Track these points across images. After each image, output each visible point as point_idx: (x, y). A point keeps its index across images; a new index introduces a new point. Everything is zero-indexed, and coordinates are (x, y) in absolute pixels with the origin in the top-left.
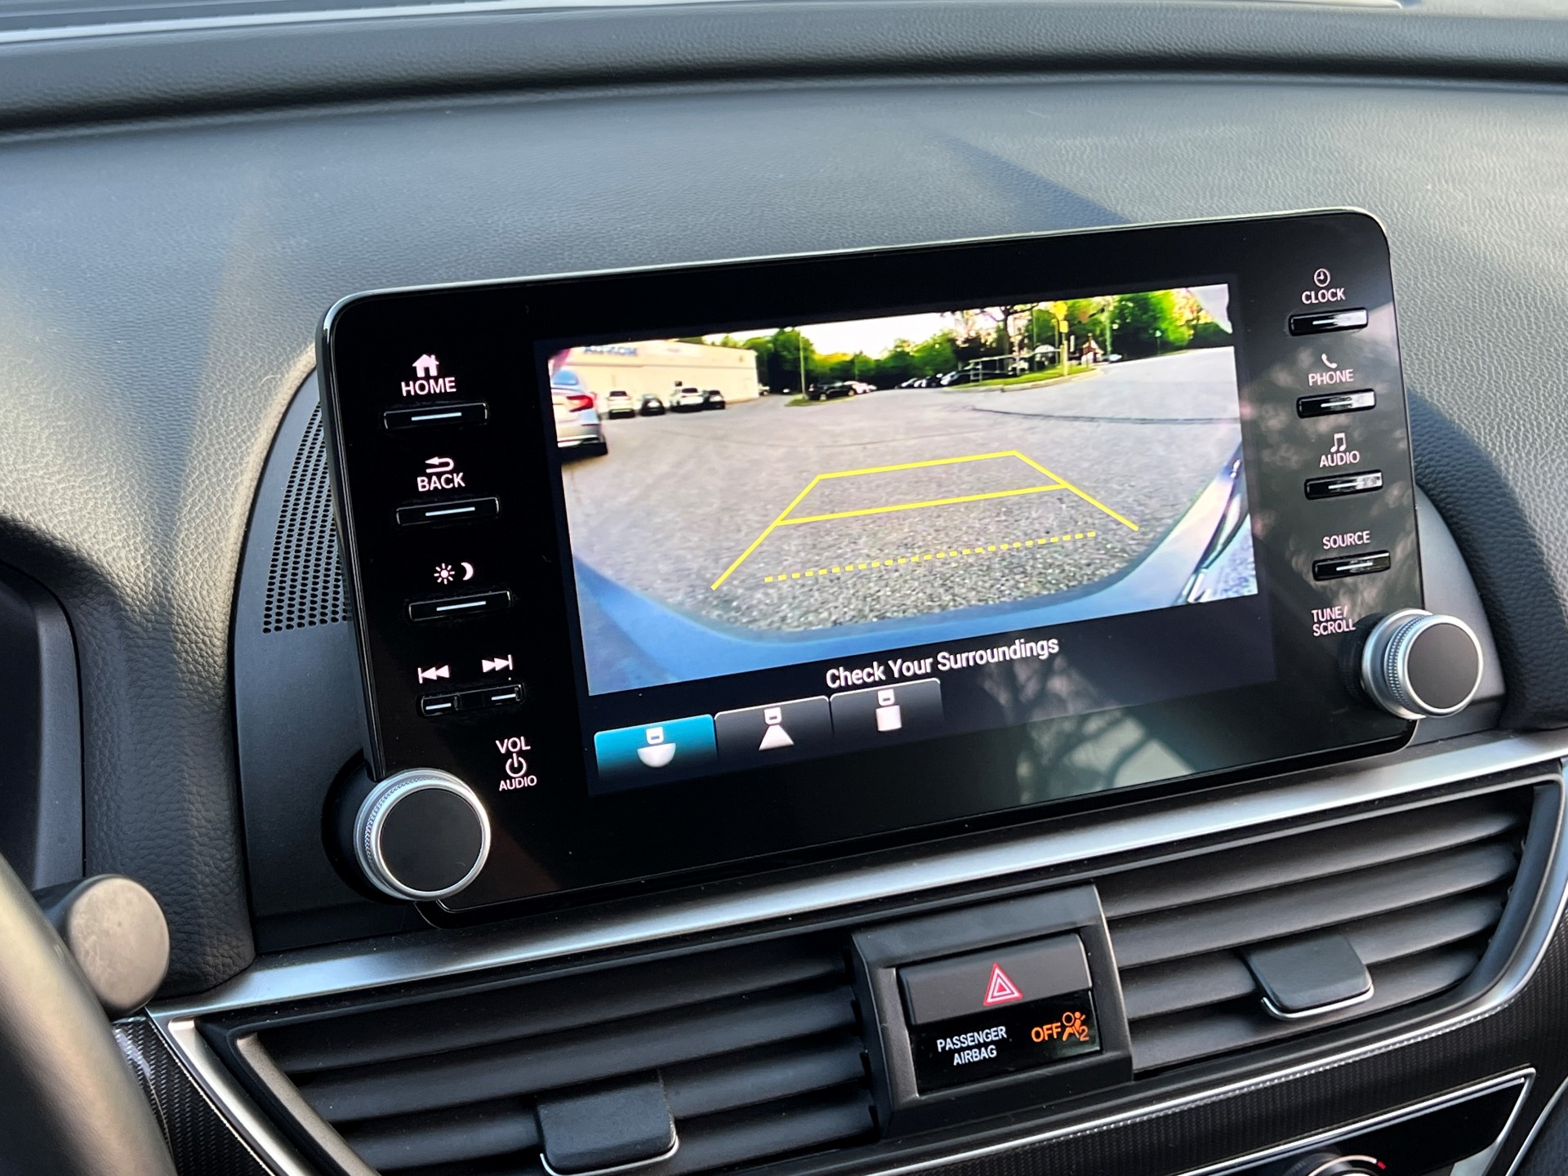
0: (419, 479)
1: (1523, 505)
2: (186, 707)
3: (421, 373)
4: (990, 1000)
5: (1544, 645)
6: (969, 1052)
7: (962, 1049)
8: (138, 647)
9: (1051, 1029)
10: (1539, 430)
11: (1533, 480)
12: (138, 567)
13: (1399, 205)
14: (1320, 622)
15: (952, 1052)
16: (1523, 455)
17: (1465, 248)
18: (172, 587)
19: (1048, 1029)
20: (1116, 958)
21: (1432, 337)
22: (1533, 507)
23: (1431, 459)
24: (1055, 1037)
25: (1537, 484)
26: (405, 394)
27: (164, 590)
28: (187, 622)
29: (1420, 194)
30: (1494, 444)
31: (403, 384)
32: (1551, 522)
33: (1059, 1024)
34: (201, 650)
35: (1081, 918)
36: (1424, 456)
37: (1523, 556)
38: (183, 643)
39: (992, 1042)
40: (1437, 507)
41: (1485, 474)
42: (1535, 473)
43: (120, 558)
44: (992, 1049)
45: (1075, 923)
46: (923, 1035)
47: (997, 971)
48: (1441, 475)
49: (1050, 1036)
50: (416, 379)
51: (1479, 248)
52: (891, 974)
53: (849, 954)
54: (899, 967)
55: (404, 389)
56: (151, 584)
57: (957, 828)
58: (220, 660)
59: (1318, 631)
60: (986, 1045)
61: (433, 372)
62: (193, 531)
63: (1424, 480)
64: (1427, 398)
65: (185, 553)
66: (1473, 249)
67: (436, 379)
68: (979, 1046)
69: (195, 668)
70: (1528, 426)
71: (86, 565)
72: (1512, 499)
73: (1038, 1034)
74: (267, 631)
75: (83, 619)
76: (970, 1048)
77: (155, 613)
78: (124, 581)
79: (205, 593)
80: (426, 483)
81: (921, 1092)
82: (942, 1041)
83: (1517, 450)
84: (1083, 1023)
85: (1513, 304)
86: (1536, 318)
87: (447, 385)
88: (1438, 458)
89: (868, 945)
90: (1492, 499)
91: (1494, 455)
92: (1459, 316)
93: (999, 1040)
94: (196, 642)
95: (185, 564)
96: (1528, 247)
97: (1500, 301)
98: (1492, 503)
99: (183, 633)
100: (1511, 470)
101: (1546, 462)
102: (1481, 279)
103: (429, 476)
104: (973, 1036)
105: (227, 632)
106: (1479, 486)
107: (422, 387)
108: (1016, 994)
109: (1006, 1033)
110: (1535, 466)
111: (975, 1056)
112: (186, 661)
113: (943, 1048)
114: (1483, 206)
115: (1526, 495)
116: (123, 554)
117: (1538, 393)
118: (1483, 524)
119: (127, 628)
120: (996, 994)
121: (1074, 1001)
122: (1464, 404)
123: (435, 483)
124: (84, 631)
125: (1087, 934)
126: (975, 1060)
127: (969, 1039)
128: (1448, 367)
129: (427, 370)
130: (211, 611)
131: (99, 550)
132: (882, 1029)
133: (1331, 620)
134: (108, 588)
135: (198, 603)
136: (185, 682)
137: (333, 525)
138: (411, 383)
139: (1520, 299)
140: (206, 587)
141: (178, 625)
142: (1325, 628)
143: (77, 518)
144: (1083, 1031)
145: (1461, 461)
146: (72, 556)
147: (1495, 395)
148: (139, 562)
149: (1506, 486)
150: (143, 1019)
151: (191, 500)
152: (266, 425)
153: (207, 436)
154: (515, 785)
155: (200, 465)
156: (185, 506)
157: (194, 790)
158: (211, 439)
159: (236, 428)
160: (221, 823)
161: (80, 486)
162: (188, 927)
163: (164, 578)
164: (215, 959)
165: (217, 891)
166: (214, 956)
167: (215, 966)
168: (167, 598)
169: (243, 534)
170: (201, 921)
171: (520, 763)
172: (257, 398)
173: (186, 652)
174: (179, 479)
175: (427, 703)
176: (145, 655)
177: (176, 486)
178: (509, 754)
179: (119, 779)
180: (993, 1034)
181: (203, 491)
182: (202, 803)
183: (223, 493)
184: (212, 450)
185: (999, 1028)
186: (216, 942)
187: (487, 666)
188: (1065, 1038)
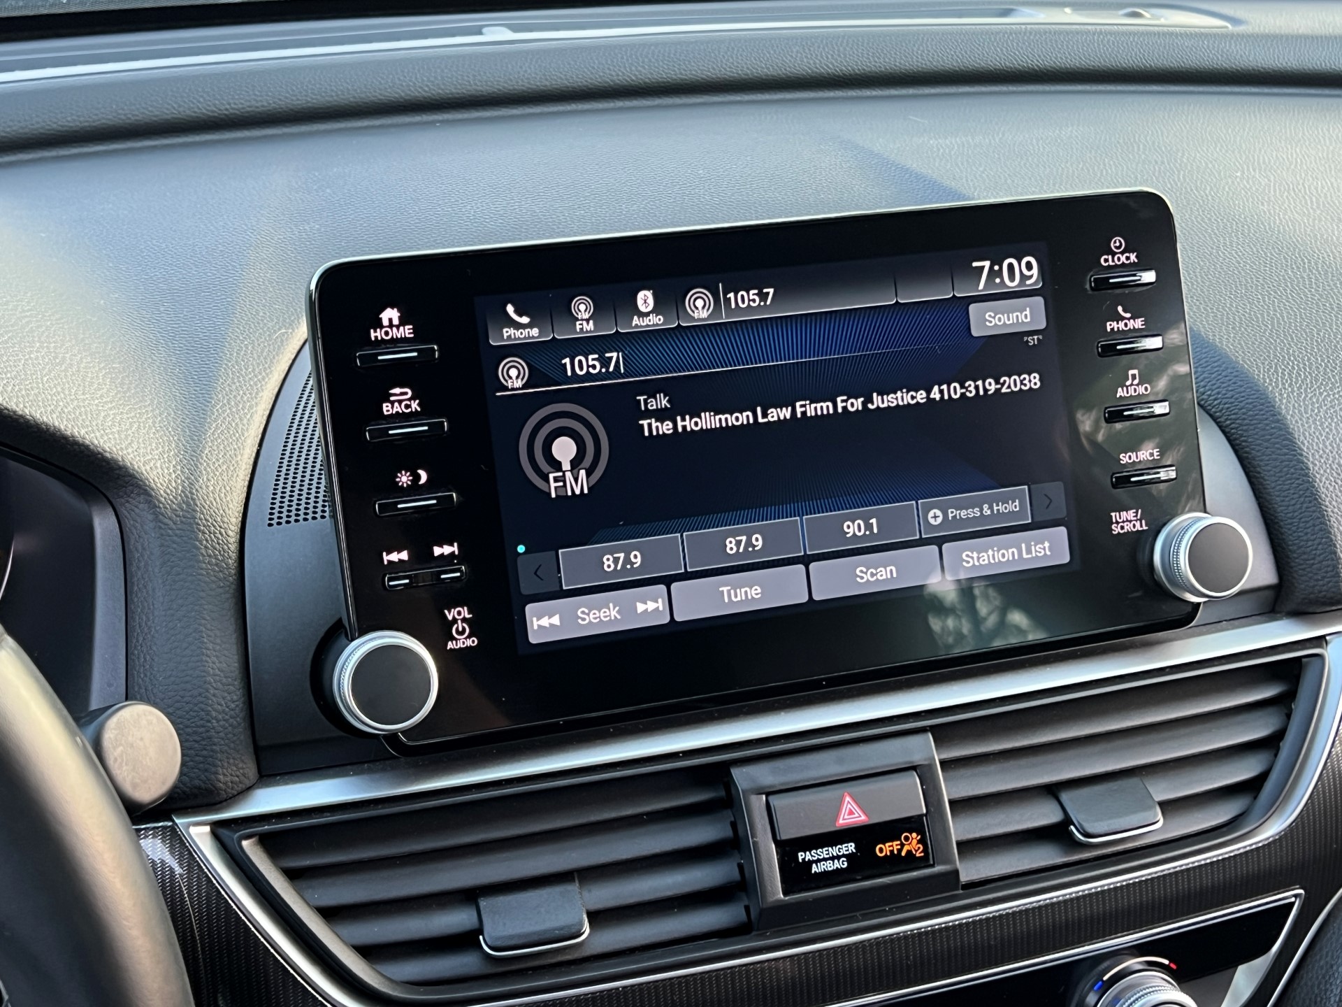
0: (384, 405)
1: (1293, 429)
2: (205, 582)
3: (386, 322)
4: (841, 821)
5: (1310, 543)
6: (824, 862)
7: (819, 861)
8: (170, 536)
9: (892, 846)
10: (1310, 369)
11: (1302, 409)
12: (170, 474)
13: (1211, 189)
14: (1117, 523)
15: (810, 863)
16: (1295, 389)
17: (1262, 223)
18: (197, 490)
19: (889, 846)
20: (948, 790)
21: (1226, 295)
22: (1301, 430)
23: (1218, 393)
24: (896, 852)
25: (1306, 413)
26: (373, 339)
27: (191, 493)
28: (208, 517)
29: (1230, 181)
30: (1271, 380)
31: (372, 331)
32: (1317, 443)
33: (899, 842)
34: (218, 538)
35: (917, 758)
36: (1213, 391)
37: (1292, 470)
38: (204, 533)
39: (844, 856)
40: (1224, 432)
41: (1263, 405)
42: (1304, 403)
43: (156, 467)
44: (843, 861)
45: (912, 762)
46: (787, 849)
47: (848, 799)
48: (1227, 406)
49: (892, 852)
50: (381, 327)
51: (1275, 223)
52: (762, 799)
53: (729, 784)
54: (768, 794)
55: (373, 335)
56: (180, 487)
57: (817, 685)
58: (234, 547)
59: (1116, 530)
60: (838, 857)
61: (396, 322)
62: (215, 448)
63: (1213, 410)
64: (1217, 344)
65: (208, 464)
66: (1269, 224)
67: (398, 327)
68: (833, 858)
69: (213, 552)
70: (1301, 366)
71: (129, 473)
72: (1284, 424)
73: (881, 850)
74: (270, 525)
75: (127, 514)
76: (825, 860)
77: (182, 510)
78: (159, 485)
79: (223, 495)
80: (390, 408)
81: (785, 894)
82: (803, 853)
83: (1290, 385)
84: (919, 842)
85: (1298, 267)
86: (1317, 279)
87: (407, 331)
88: (1224, 392)
89: (742, 777)
90: (1267, 425)
91: (1270, 389)
92: (1252, 278)
93: (849, 854)
94: (215, 533)
95: (208, 473)
96: (1317, 222)
97: (1287, 266)
98: (1268, 428)
99: (204, 526)
100: (1284, 401)
101: (1315, 394)
102: (1273, 248)
103: (392, 403)
104: (827, 851)
105: (239, 526)
106: (1256, 415)
107: (387, 334)
108: (863, 817)
109: (855, 848)
110: (1305, 398)
111: (830, 866)
112: (206, 547)
113: (804, 859)
114: (1282, 189)
115: (1297, 422)
116: (158, 465)
117: (1312, 340)
118: (1259, 445)
119: (160, 521)
120: (846, 817)
121: (912, 824)
122: (1249, 348)
123: (397, 408)
124: (128, 523)
125: (923, 771)
126: (830, 869)
127: (825, 853)
128: (1237, 319)
129: (390, 320)
130: (227, 509)
131: (139, 460)
132: (754, 843)
133: (1127, 521)
134: (146, 490)
135: (217, 503)
136: (205, 563)
137: (318, 442)
138: (378, 330)
139: (1304, 264)
140: (223, 491)
141: (201, 519)
142: (1122, 528)
143: (123, 436)
144: (919, 848)
145: (1242, 394)
146: (118, 465)
147: (1276, 341)
148: (171, 471)
149: (1280, 414)
150: (170, 824)
151: (214, 425)
152: (278, 369)
153: (231, 376)
154: (460, 645)
155: (224, 398)
156: (210, 429)
157: (210, 646)
158: (233, 379)
159: (254, 370)
160: (231, 672)
161: (127, 414)
162: (205, 753)
163: (191, 483)
164: (225, 777)
165: (227, 725)
166: (224, 775)
167: (225, 783)
168: (193, 499)
169: (255, 451)
170: (214, 747)
171: (464, 629)
172: (272, 347)
173: (207, 541)
174: (206, 408)
175: (391, 579)
176: (174, 542)
177: (204, 414)
178: (455, 621)
179: (153, 637)
180: (844, 849)
181: (225, 418)
182: (217, 657)
183: (241, 419)
184: (234, 387)
185: (850, 844)
186: (226, 764)
187: (437, 551)
188: (903, 854)
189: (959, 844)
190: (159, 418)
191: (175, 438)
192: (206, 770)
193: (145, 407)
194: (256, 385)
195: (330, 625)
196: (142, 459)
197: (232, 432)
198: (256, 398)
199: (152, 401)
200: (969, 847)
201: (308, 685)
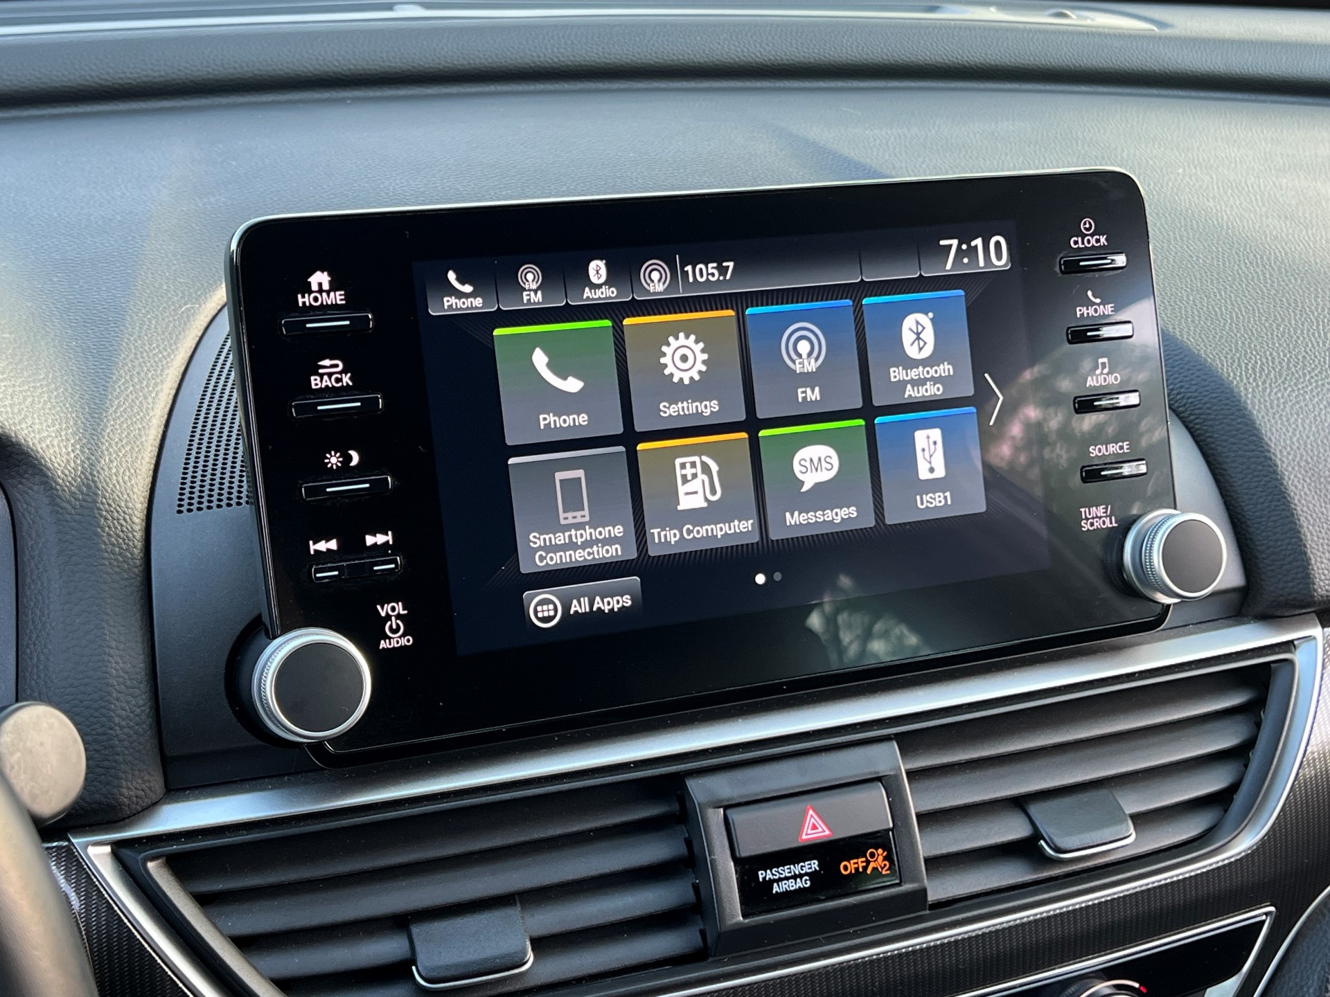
0: (312, 378)
1: (1260, 425)
2: (107, 573)
3: (315, 287)
4: (804, 837)
5: (1279, 543)
6: (786, 882)
7: (781, 880)
8: (67, 521)
9: (857, 863)
10: (1273, 363)
11: (1268, 404)
12: (68, 454)
13: (1155, 185)
14: (1087, 519)
15: (772, 881)
16: (1260, 383)
17: (1210, 219)
18: (98, 472)
19: (855, 863)
20: (914, 805)
21: (1182, 288)
22: (1268, 426)
23: (1182, 387)
24: (861, 870)
25: (1272, 408)
26: (300, 305)
27: (92, 474)
28: (110, 502)
29: (1172, 177)
30: (1235, 374)
31: (299, 296)
32: (1284, 440)
33: (864, 859)
34: (122, 526)
35: (883, 768)
36: (1175, 385)
37: (1260, 467)
38: (106, 519)
39: (806, 874)
40: (1187, 427)
41: (1228, 399)
42: (1270, 399)
43: (53, 445)
44: (806, 880)
45: (878, 773)
46: (747, 867)
47: (811, 812)
48: (1190, 400)
49: (857, 869)
50: (310, 292)
51: (1222, 219)
52: (719, 813)
53: (683, 795)
54: (726, 808)
55: (300, 300)
56: (80, 468)
57: (776, 689)
58: (139, 535)
59: (1086, 526)
60: (801, 876)
61: (326, 287)
62: (117, 427)
63: (1176, 405)
64: (1178, 336)
65: (110, 444)
66: (1217, 219)
67: (328, 293)
68: (795, 877)
69: (117, 540)
70: (1264, 360)
71: (23, 450)
72: (1251, 420)
73: (846, 868)
74: (180, 512)
75: (18, 496)
76: (787, 878)
77: (82, 493)
78: (56, 465)
79: (127, 478)
80: (318, 382)
81: (745, 916)
82: (763, 871)
83: (1255, 380)
84: (885, 859)
85: (1250, 262)
86: (1271, 275)
87: (338, 297)
88: (1187, 386)
89: (699, 789)
90: (1233, 420)
91: (1235, 383)
92: (1206, 273)
93: (813, 872)
94: (118, 519)
95: (110, 454)
96: (1264, 218)
97: (1240, 261)
98: (1234, 423)
99: (107, 511)
100: (1250, 396)
101: (1280, 390)
102: (1224, 243)
103: (322, 376)
104: (790, 868)
105: (145, 512)
106: (1222, 409)
107: (316, 299)
108: (827, 832)
109: (818, 866)
110: (1270, 393)
111: (791, 885)
112: (109, 535)
113: (764, 878)
114: (1226, 187)
115: (1263, 417)
116: (55, 443)
117: (1272, 334)
118: (1226, 441)
119: (58, 505)
120: (810, 832)
121: (877, 839)
122: (1210, 341)
123: (327, 382)
124: (20, 507)
125: (886, 781)
126: (792, 889)
127: (787, 871)
128: (1196, 313)
129: (320, 285)
130: (131, 494)
131: (35, 437)
132: (712, 860)
133: (1097, 517)
134: (42, 470)
135: (120, 486)
136: (107, 552)
137: (239, 429)
138: (306, 295)
139: (1257, 259)
140: (127, 473)
141: (103, 504)
142: (1092, 524)
143: (16, 410)
144: (885, 865)
145: (1206, 389)
146: (11, 441)
147: (1236, 335)
148: (70, 450)
149: (1246, 409)
150: (66, 844)
151: (116, 402)
152: (184, 346)
153: (133, 351)
154: (394, 644)
155: (126, 374)
156: (112, 406)
157: (113, 644)
158: (135, 354)
159: (158, 345)
160: (137, 674)
161: (19, 386)
162: (106, 763)
163: (91, 464)
164: (131, 789)
165: (131, 732)
166: (129, 788)
167: (129, 798)
168: (94, 482)
169: (161, 432)
170: (117, 757)
171: (398, 625)
172: (177, 322)
173: (109, 527)
174: (107, 384)
175: (317, 571)
176: (72, 529)
177: (104, 390)
178: (388, 617)
179: (48, 634)
180: (807, 867)
181: (127, 396)
182: (121, 657)
183: (145, 398)
184: (137, 363)
185: (813, 862)
186: (130, 776)
187: (370, 540)
188: (869, 871)
189: (927, 860)
190: (55, 393)
191: (74, 415)
192: (108, 783)
193: (40, 380)
194: (161, 362)
195: (247, 623)
196: (37, 436)
197: (135, 411)
198: (162, 376)
199: (47, 374)
200: (937, 864)
201: (222, 688)
